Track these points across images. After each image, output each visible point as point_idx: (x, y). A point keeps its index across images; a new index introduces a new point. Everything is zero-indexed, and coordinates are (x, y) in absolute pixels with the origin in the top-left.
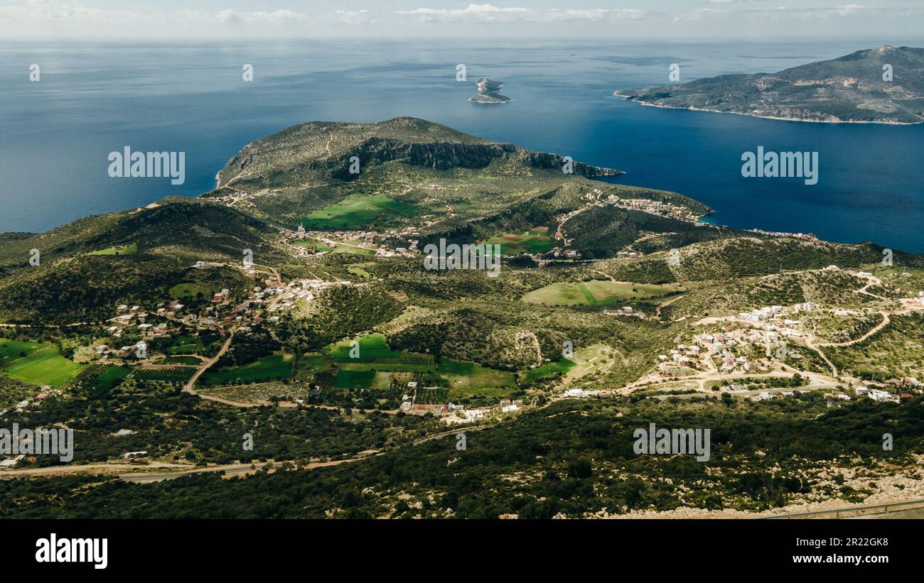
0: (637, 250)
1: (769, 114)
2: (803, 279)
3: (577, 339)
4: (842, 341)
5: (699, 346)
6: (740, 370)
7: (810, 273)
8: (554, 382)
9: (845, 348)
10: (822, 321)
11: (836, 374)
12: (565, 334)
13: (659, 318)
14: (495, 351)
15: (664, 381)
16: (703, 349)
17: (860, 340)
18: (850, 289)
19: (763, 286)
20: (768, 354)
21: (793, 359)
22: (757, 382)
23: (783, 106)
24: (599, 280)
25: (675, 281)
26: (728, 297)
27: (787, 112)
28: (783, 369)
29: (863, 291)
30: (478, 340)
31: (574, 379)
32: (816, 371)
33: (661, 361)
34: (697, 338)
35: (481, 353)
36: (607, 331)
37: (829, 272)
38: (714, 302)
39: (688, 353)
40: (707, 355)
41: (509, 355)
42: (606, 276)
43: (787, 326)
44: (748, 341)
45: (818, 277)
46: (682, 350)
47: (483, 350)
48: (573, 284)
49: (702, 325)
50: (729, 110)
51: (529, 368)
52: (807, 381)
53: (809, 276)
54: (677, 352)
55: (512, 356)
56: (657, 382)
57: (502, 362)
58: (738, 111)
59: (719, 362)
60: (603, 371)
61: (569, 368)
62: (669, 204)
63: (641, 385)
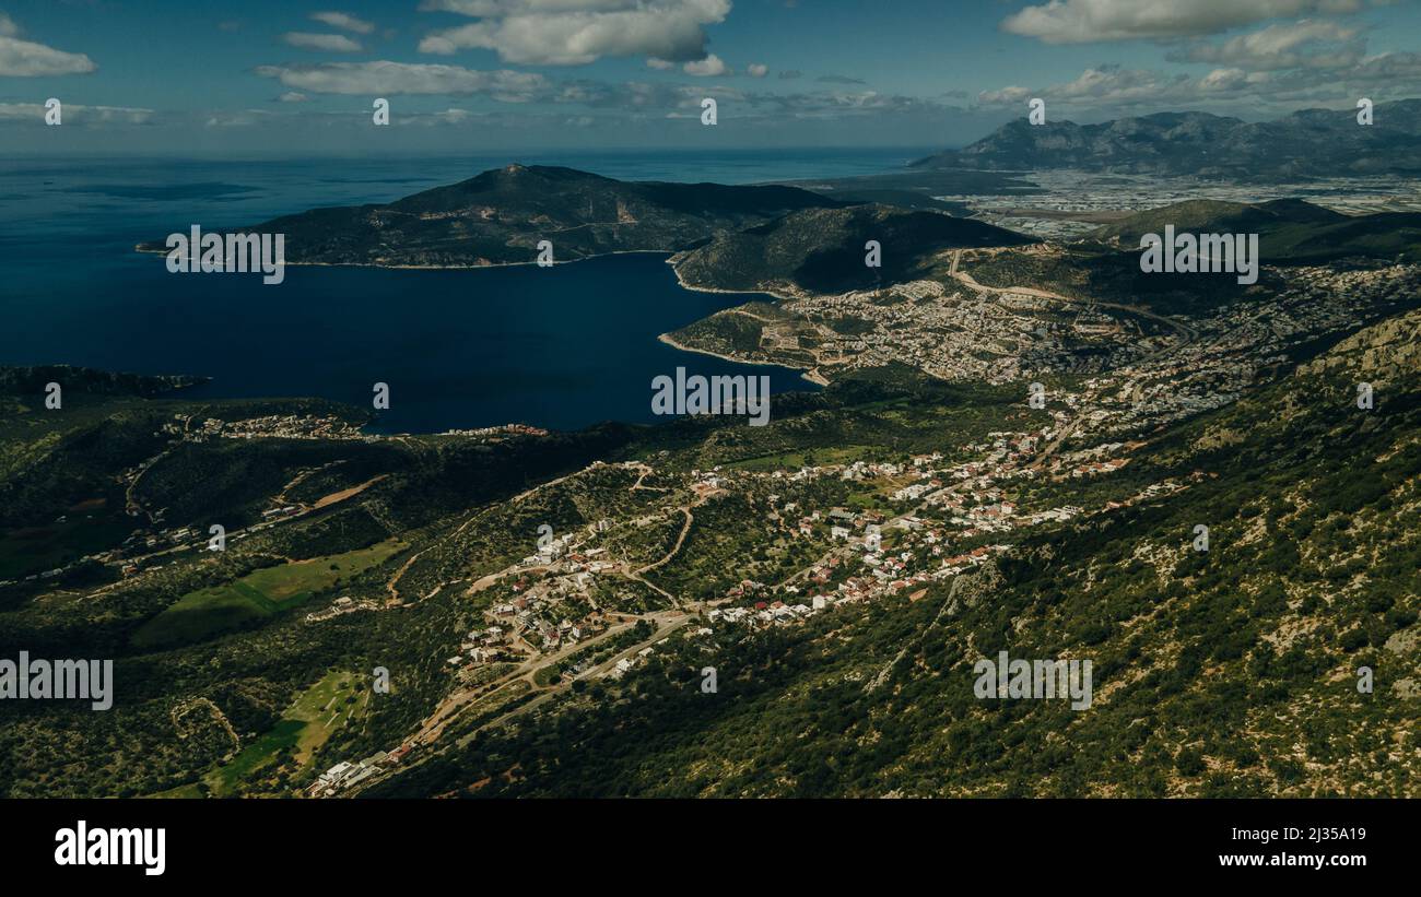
0: (294, 501)
1: (399, 262)
2: (571, 487)
3: (288, 679)
4: (659, 559)
5: (499, 625)
6: (569, 641)
7: (575, 477)
8: (281, 769)
9: (665, 566)
10: (629, 538)
11: (677, 606)
12: (264, 679)
13: (399, 601)
14: (138, 759)
15: (477, 696)
16: (507, 628)
17: (675, 551)
18: (625, 488)
19: (526, 511)
20: (593, 604)
21: (626, 601)
22: (599, 649)
23: (414, 249)
24: (266, 566)
25: (389, 536)
26: (486, 539)
27: (422, 257)
28: (621, 620)
29: (638, 485)
30: (92, 753)
31: (315, 748)
32: (658, 608)
33: (456, 667)
34: (490, 614)
35: (107, 774)
36: (331, 648)
37: (596, 471)
38: (470, 553)
39: (489, 641)
40: (515, 635)
41: (171, 755)
42: (276, 557)
43: (592, 558)
44: (559, 595)
45: (586, 480)
46: (477, 639)
47: (110, 768)
48: (221, 588)
49: (478, 591)
50: (341, 260)
51: (222, 764)
52: (654, 626)
53: (576, 482)
54: (471, 645)
55: (177, 755)
56: (468, 703)
57: (161, 774)
58: (354, 261)
59: (534, 638)
60: (359, 717)
61: (296, 734)
62: (308, 416)
63: (448, 717)
